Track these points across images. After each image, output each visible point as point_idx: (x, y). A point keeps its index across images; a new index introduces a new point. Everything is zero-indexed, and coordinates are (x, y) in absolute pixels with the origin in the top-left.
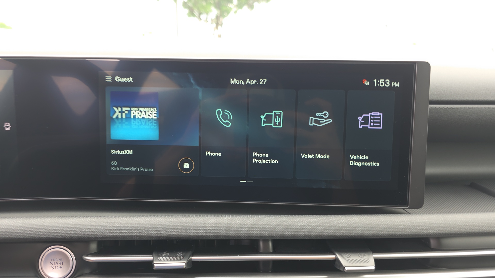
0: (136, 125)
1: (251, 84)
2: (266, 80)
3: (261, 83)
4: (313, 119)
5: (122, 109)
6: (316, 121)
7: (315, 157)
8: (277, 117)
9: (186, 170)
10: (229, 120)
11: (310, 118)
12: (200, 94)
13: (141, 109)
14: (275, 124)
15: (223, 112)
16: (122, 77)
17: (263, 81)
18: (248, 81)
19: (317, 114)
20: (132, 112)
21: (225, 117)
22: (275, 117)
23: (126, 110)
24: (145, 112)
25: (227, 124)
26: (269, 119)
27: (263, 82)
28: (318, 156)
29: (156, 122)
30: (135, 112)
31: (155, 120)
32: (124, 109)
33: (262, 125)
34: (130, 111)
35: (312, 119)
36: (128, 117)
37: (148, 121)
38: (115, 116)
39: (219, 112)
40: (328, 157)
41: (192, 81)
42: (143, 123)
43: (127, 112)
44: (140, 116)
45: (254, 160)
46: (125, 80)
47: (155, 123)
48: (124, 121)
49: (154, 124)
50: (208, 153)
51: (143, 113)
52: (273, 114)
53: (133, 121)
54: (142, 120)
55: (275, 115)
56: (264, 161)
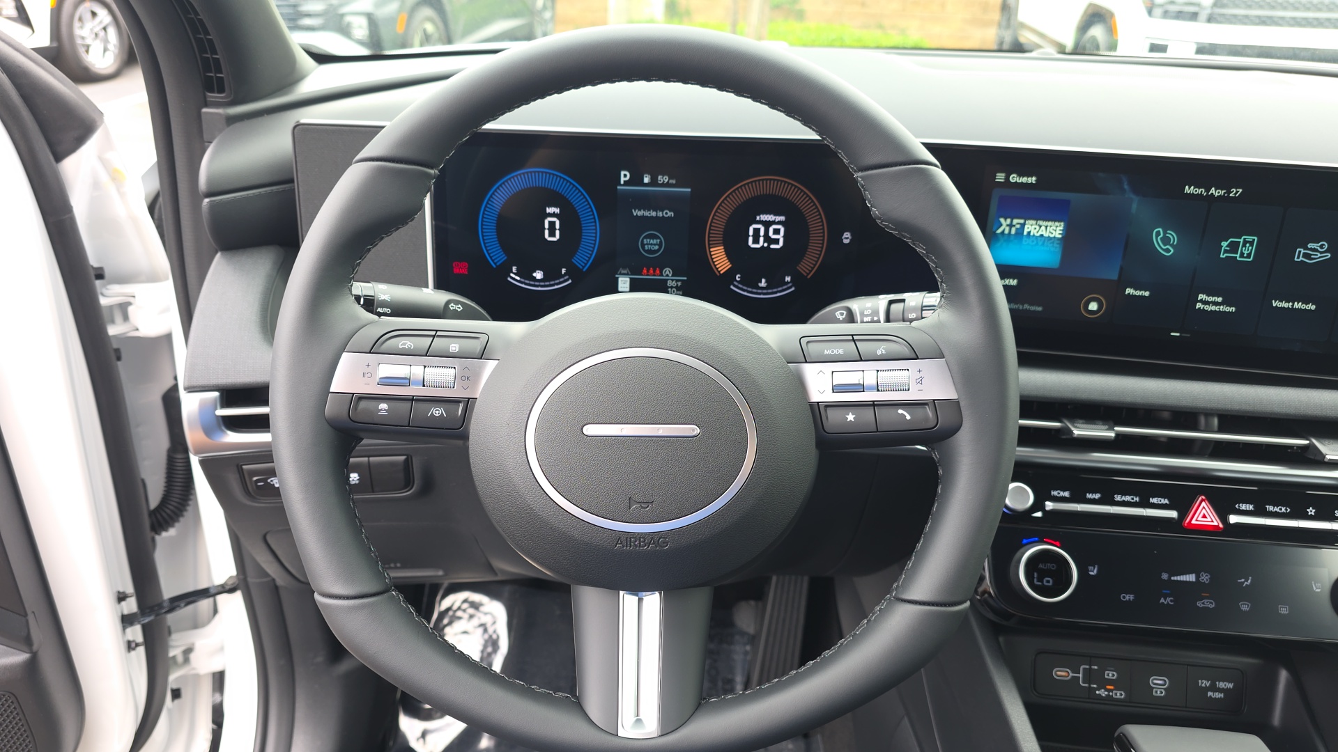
0: (1028, 244)
1: (1217, 194)
2: (1241, 190)
3: (1231, 195)
4: (1303, 251)
5: (1012, 222)
6: (1307, 256)
7: (1293, 306)
8: (1248, 245)
9: (1093, 312)
10: (1172, 245)
11: (1298, 250)
12: (1134, 206)
13: (1040, 222)
14: (1242, 254)
15: (1165, 233)
16: (1021, 175)
17: (1236, 192)
18: (1213, 190)
19: (1310, 246)
20: (1026, 226)
21: (1166, 240)
22: (1244, 245)
23: (1018, 224)
24: (1046, 227)
25: (1168, 251)
26: (1234, 247)
27: (1236, 194)
28: (1298, 305)
29: (1059, 242)
30: (1031, 227)
31: (1058, 239)
32: (1015, 221)
33: (1221, 256)
34: (1023, 225)
35: (1300, 252)
36: (1020, 232)
37: (1049, 240)
38: (999, 231)
39: (1158, 233)
40: (1313, 307)
41: (1126, 187)
42: (1040, 243)
43: (1018, 226)
44: (1038, 232)
45: (1199, 305)
46: (1024, 180)
47: (1058, 244)
48: (1012, 238)
49: (1055, 245)
50: (1129, 291)
51: (1043, 228)
52: (1242, 240)
53: (1025, 239)
54: (1039, 238)
55: (1245, 242)
56: (1213, 308)
